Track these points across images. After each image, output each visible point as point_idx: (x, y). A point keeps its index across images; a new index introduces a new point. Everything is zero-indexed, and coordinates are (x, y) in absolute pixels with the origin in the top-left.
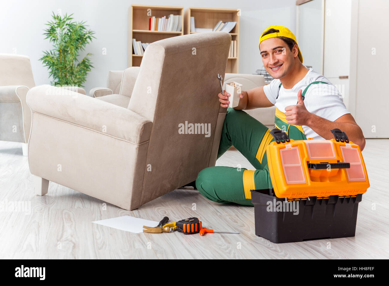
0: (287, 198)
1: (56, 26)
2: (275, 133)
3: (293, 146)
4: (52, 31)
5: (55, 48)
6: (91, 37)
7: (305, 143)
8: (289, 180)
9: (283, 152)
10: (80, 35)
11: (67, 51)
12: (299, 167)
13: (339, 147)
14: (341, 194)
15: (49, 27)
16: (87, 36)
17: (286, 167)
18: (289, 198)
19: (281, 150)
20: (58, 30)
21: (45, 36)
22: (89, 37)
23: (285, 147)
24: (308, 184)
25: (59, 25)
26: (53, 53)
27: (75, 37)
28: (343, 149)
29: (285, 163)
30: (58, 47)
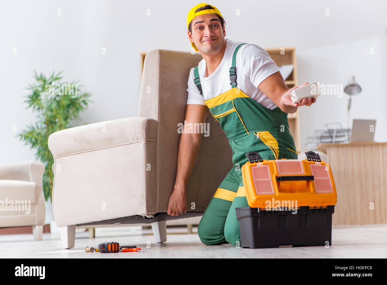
0: (260, 208)
1: (40, 89)
2: (249, 155)
3: (264, 164)
4: (35, 97)
5: (38, 120)
6: (87, 102)
7: (275, 162)
8: (258, 192)
9: (254, 169)
10: (71, 100)
11: (55, 123)
12: (269, 181)
13: (309, 164)
14: (311, 205)
15: (30, 92)
16: (81, 100)
17: (256, 181)
18: (261, 208)
19: (252, 168)
20: (43, 96)
21: (27, 105)
22: (84, 102)
23: (256, 165)
24: (276, 195)
25: (44, 88)
26: (40, 127)
27: (65, 103)
28: (312, 166)
29: (255, 178)
30: (43, 118)
